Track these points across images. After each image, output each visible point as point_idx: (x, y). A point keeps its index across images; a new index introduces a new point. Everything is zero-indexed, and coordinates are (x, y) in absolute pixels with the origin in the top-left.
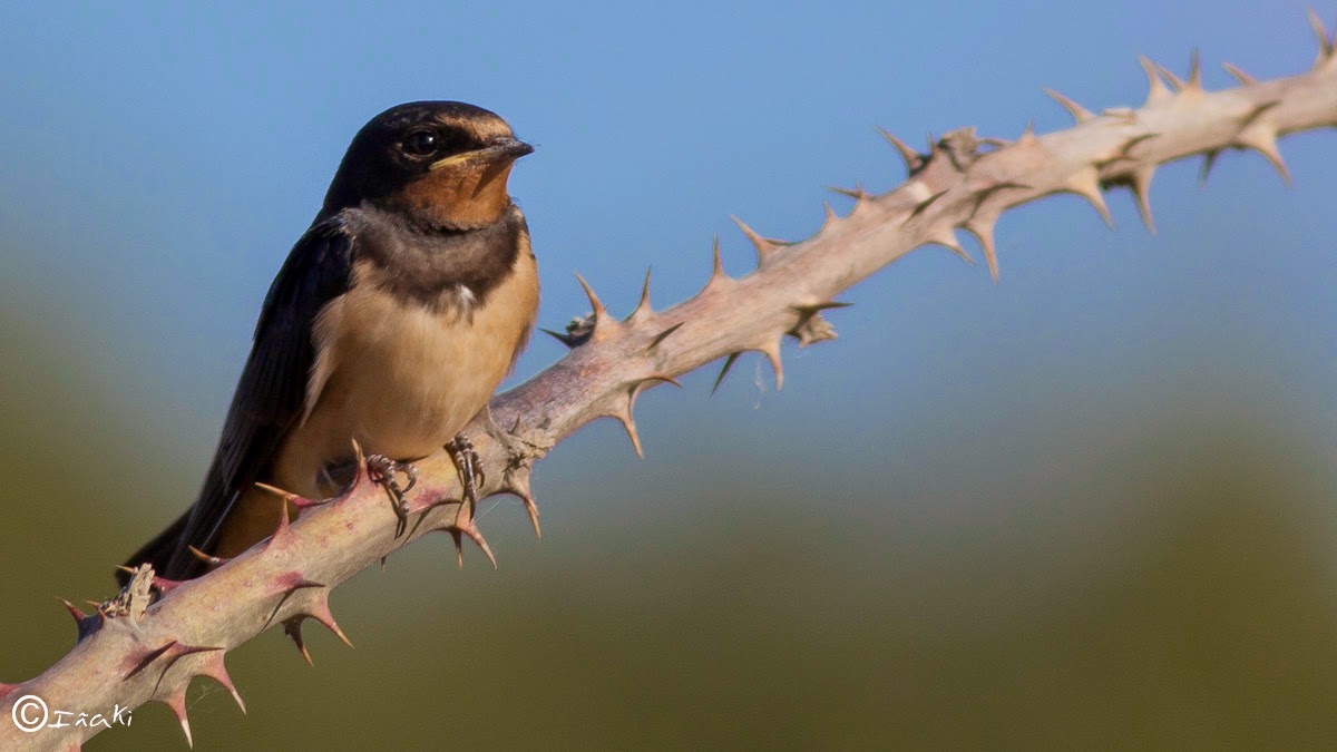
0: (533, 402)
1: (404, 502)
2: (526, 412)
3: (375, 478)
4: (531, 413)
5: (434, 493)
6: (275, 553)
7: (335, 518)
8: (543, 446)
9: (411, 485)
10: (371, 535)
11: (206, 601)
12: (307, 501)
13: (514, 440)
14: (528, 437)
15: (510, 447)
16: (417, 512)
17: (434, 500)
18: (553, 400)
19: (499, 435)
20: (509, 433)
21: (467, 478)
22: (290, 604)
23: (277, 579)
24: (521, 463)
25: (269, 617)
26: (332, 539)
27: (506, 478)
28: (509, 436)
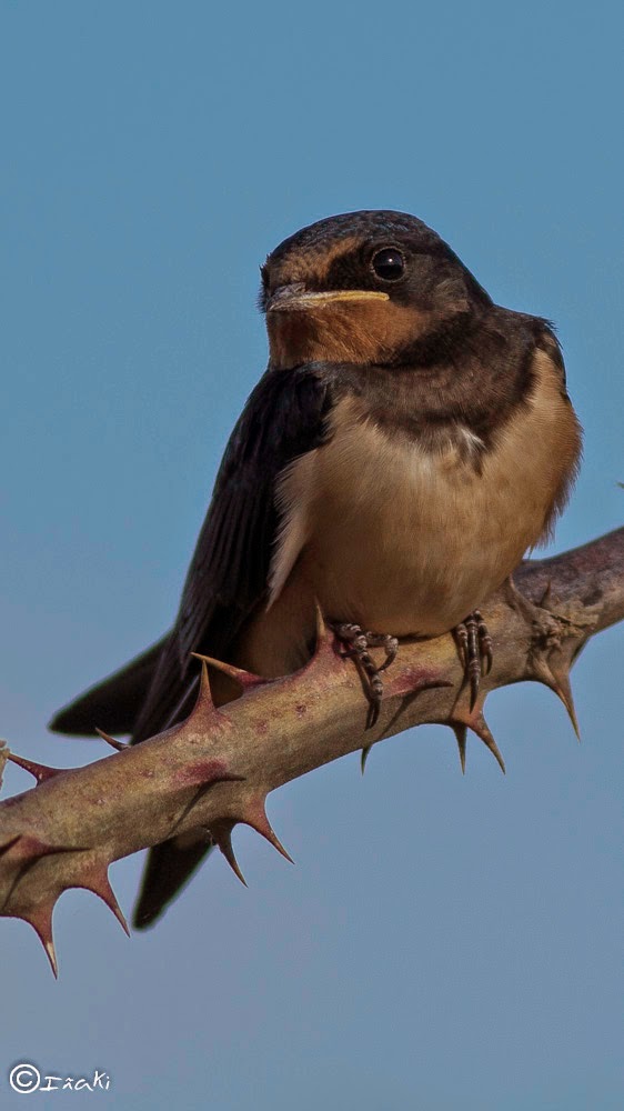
0: (580, 569)
1: (376, 682)
2: (568, 580)
3: (343, 651)
4: (575, 582)
5: (423, 674)
6: (192, 737)
7: (282, 698)
8: (580, 623)
9: (389, 661)
10: (329, 722)
11: (85, 792)
12: (257, 678)
13: (540, 613)
14: (561, 610)
15: (535, 623)
16: (398, 697)
17: (420, 682)
18: (608, 568)
19: (522, 606)
20: (536, 604)
21: (470, 655)
22: (209, 804)
23: (189, 769)
24: (549, 644)
25: (177, 817)
26: (273, 724)
27: (530, 662)
28: (535, 609)
